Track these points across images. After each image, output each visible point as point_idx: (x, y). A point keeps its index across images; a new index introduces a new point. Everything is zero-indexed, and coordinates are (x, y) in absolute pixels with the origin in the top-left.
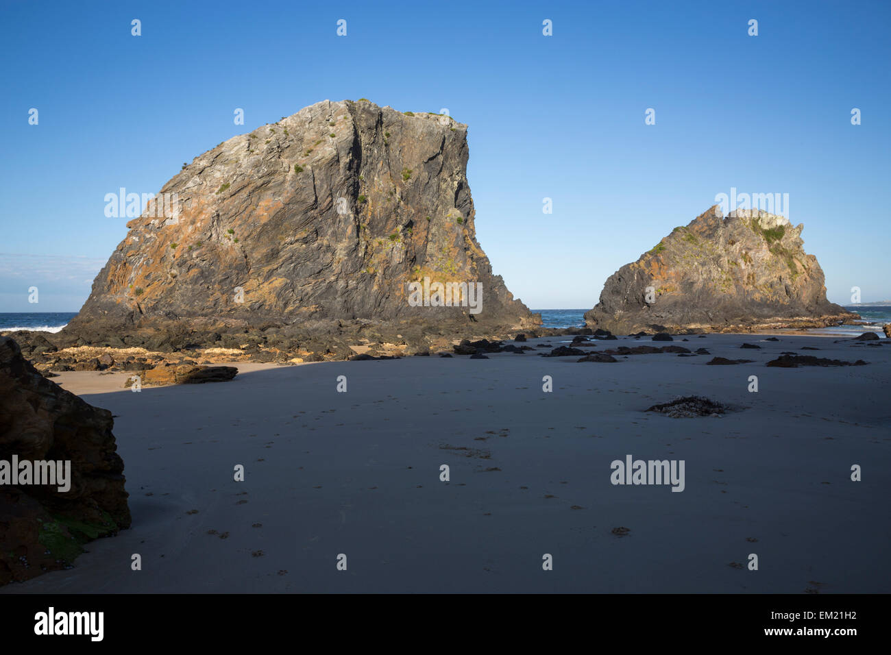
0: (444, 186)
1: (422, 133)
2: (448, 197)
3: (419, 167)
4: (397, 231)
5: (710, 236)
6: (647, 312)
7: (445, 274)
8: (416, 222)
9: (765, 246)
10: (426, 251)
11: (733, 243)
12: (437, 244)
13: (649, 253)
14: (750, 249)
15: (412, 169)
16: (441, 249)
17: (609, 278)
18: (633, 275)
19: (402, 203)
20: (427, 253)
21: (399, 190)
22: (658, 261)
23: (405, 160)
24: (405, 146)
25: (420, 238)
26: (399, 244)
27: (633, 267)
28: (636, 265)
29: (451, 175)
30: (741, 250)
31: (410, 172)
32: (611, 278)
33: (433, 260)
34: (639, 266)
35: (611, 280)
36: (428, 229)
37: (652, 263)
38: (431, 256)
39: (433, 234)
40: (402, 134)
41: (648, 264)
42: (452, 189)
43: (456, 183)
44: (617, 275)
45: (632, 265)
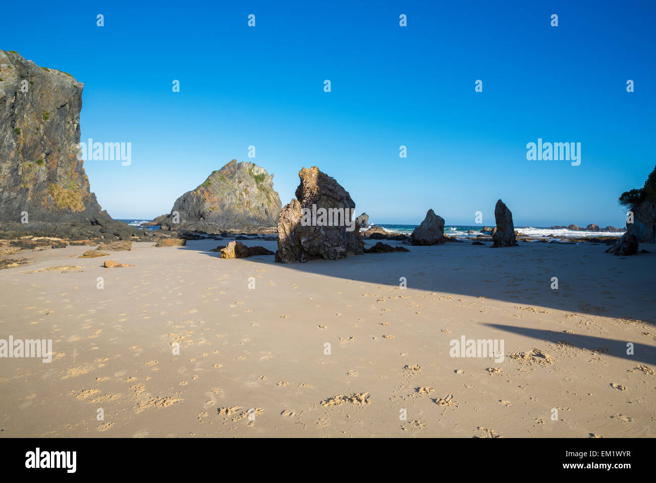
0: (68, 127)
1: (57, 86)
2: (71, 135)
3: (54, 111)
4: (41, 158)
5: (231, 178)
6: (203, 222)
7: (70, 191)
8: (51, 151)
9: (255, 185)
10: (57, 173)
11: (240, 183)
12: (64, 169)
13: (202, 185)
14: (248, 186)
15: (49, 112)
16: (66, 173)
17: (177, 200)
18: (193, 199)
19: (45, 137)
20: (58, 174)
21: (42, 127)
22: (208, 191)
23: (44, 105)
24: (44, 94)
25: (54, 163)
26: (44, 168)
27: (193, 193)
28: (195, 193)
29: (73, 120)
30: (244, 186)
31: (47, 114)
32: (179, 199)
33: (61, 180)
34: (197, 193)
35: (178, 201)
36: (58, 157)
37: (205, 192)
38: (60, 177)
39: (61, 161)
40: (42, 84)
41: (202, 192)
42: (73, 129)
43: (75, 125)
44: (182, 198)
45: (192, 193)
